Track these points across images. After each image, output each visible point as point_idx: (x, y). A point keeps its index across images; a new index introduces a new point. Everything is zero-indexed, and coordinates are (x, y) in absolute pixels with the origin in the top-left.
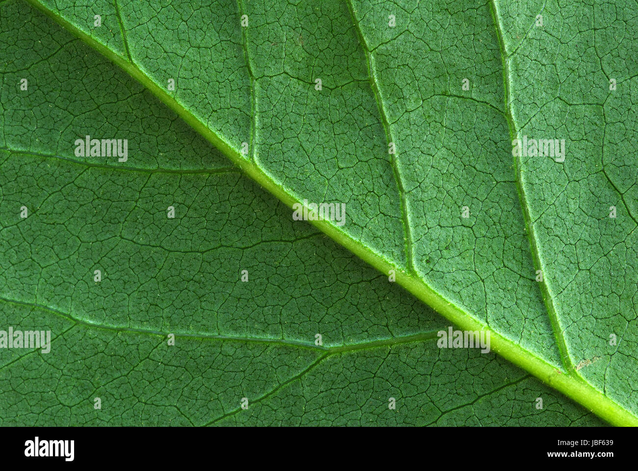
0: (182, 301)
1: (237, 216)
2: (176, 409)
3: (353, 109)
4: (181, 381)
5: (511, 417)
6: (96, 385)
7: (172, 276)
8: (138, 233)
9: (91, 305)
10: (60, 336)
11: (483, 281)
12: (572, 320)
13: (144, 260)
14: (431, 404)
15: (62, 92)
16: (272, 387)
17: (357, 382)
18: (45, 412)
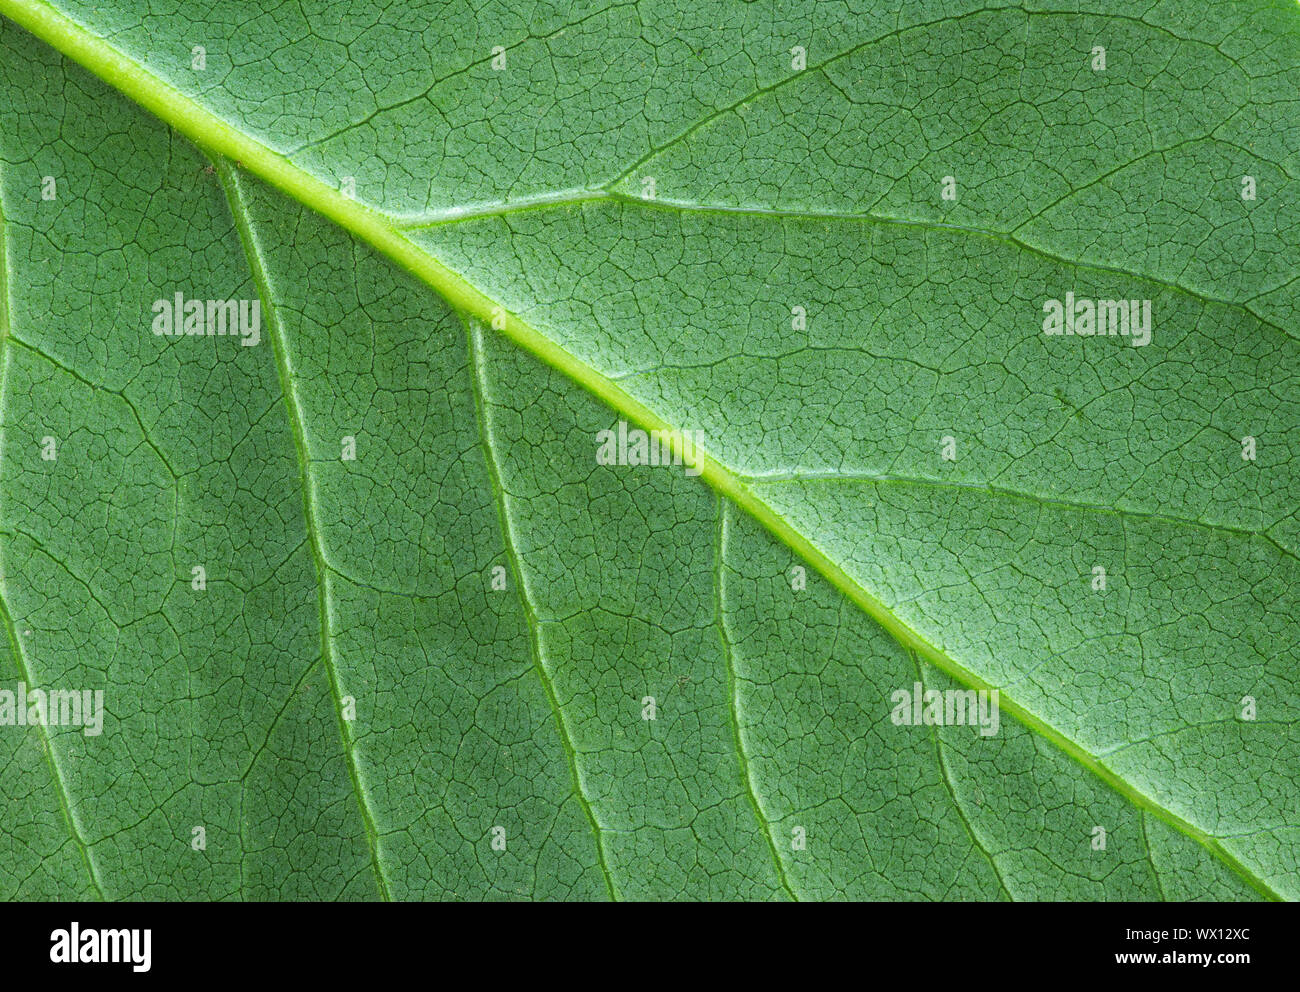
0: (842, 270)
1: (751, 406)
2: (851, 98)
3: (563, 576)
4: (843, 144)
5: (317, 90)
6: (980, 136)
7: (858, 310)
8: (911, 378)
9: (988, 264)
10: (1036, 214)
11: (360, 305)
12: (222, 244)
13: (902, 336)
14: (445, 110)
15: (1030, 603)
16: (697, 135)
17: (562, 143)
18: (1062, 93)
